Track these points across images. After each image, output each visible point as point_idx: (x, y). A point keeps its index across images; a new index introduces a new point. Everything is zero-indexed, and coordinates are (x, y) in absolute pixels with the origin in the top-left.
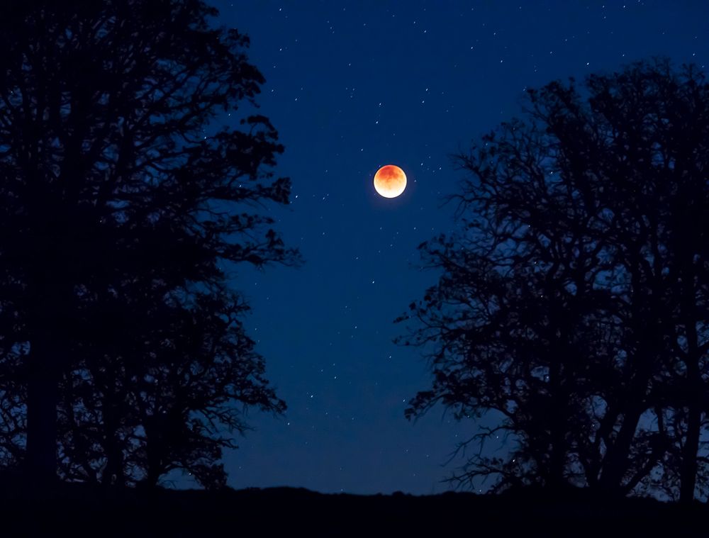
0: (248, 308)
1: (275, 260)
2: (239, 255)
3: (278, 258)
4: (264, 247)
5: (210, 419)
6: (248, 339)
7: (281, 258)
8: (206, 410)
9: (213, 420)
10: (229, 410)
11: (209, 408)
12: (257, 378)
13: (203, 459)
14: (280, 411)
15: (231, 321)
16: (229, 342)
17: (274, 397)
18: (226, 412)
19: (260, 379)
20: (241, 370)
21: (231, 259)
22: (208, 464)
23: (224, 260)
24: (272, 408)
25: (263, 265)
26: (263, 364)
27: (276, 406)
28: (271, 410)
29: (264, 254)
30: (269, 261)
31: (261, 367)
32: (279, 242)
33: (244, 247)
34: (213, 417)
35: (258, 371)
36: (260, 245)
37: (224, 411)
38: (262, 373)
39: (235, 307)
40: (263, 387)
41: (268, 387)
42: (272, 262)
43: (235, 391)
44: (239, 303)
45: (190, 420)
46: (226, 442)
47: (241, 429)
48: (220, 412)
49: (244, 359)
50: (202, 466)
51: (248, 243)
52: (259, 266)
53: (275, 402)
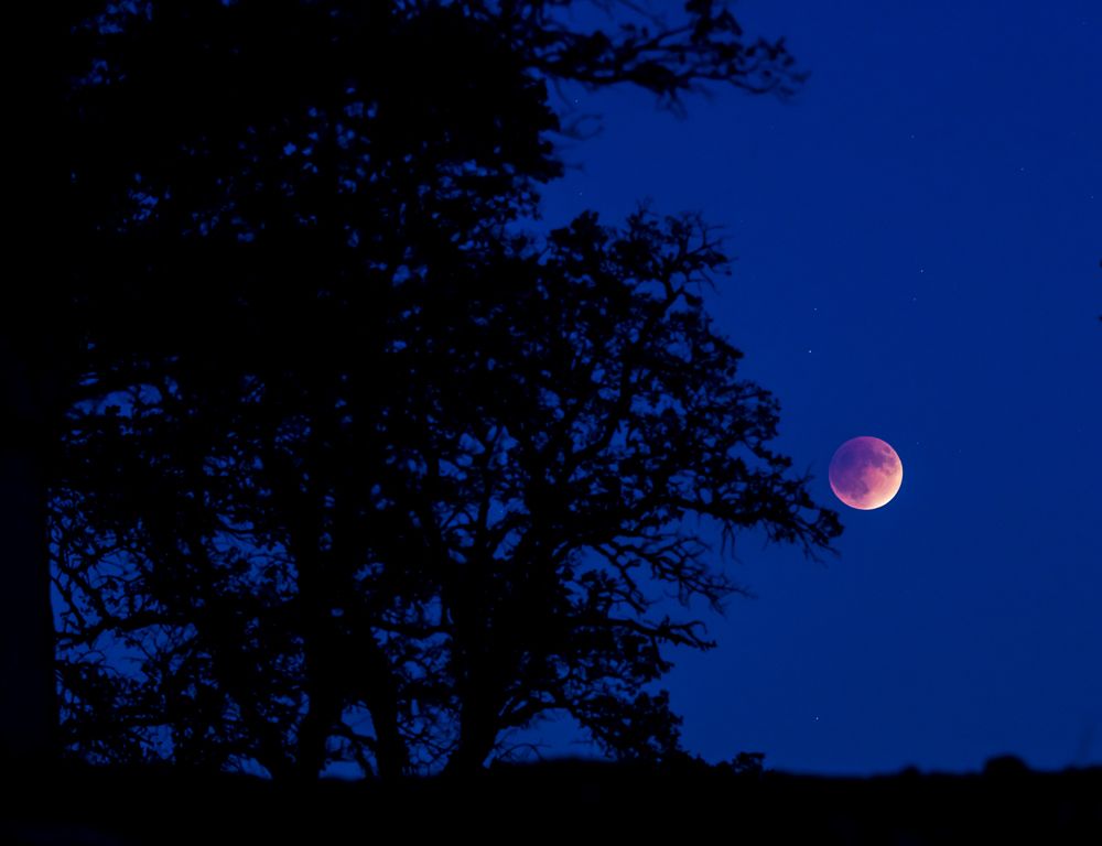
0: (720, 259)
1: (715, 76)
2: (608, 65)
3: (723, 69)
4: (681, 38)
5: (623, 569)
6: (719, 343)
7: (732, 71)
8: (614, 545)
9: (631, 572)
10: (678, 544)
11: (622, 540)
12: (759, 451)
13: (609, 680)
14: (821, 539)
15: (671, 296)
16: (667, 354)
17: (805, 501)
18: (670, 548)
19: (767, 455)
20: (713, 431)
21: (582, 78)
22: (624, 695)
23: (562, 82)
24: (800, 531)
25: (679, 91)
26: (774, 413)
27: (812, 527)
28: (798, 537)
29: (682, 60)
30: (693, 81)
31: (767, 421)
32: (726, 21)
33: (618, 42)
34: (631, 563)
35: (757, 433)
36: (666, 34)
37: (663, 544)
38: (768, 438)
39: (683, 255)
40: (776, 477)
41: (788, 475)
42: (708, 83)
43: (697, 491)
44: (694, 244)
45: (578, 576)
46: (683, 633)
47: (712, 593)
48: (653, 548)
49: (721, 400)
50: (606, 701)
51: (630, 28)
52: (667, 96)
53: (809, 516)
